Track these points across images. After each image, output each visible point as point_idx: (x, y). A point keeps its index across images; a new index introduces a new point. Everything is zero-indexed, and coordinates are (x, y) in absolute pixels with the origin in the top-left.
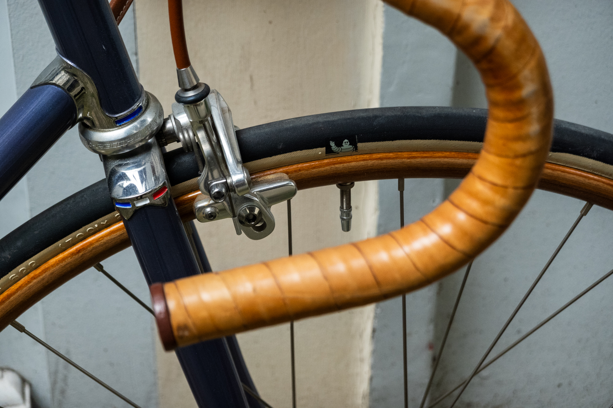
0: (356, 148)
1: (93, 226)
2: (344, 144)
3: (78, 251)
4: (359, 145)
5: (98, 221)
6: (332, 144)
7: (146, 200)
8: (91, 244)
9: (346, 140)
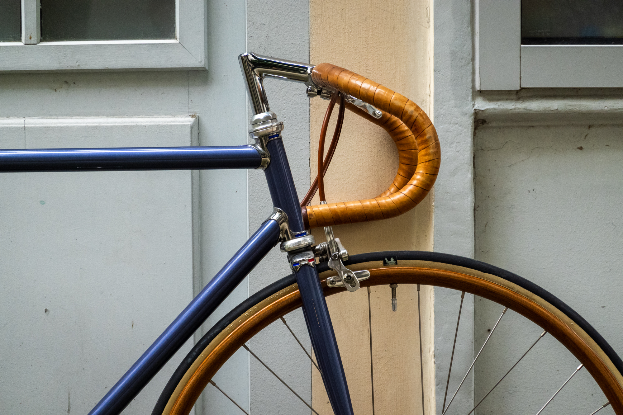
0: (396, 262)
1: (283, 291)
2: (391, 260)
3: (276, 303)
4: (398, 261)
5: (285, 289)
6: (386, 259)
7: (306, 262)
8: (282, 300)
9: (392, 258)
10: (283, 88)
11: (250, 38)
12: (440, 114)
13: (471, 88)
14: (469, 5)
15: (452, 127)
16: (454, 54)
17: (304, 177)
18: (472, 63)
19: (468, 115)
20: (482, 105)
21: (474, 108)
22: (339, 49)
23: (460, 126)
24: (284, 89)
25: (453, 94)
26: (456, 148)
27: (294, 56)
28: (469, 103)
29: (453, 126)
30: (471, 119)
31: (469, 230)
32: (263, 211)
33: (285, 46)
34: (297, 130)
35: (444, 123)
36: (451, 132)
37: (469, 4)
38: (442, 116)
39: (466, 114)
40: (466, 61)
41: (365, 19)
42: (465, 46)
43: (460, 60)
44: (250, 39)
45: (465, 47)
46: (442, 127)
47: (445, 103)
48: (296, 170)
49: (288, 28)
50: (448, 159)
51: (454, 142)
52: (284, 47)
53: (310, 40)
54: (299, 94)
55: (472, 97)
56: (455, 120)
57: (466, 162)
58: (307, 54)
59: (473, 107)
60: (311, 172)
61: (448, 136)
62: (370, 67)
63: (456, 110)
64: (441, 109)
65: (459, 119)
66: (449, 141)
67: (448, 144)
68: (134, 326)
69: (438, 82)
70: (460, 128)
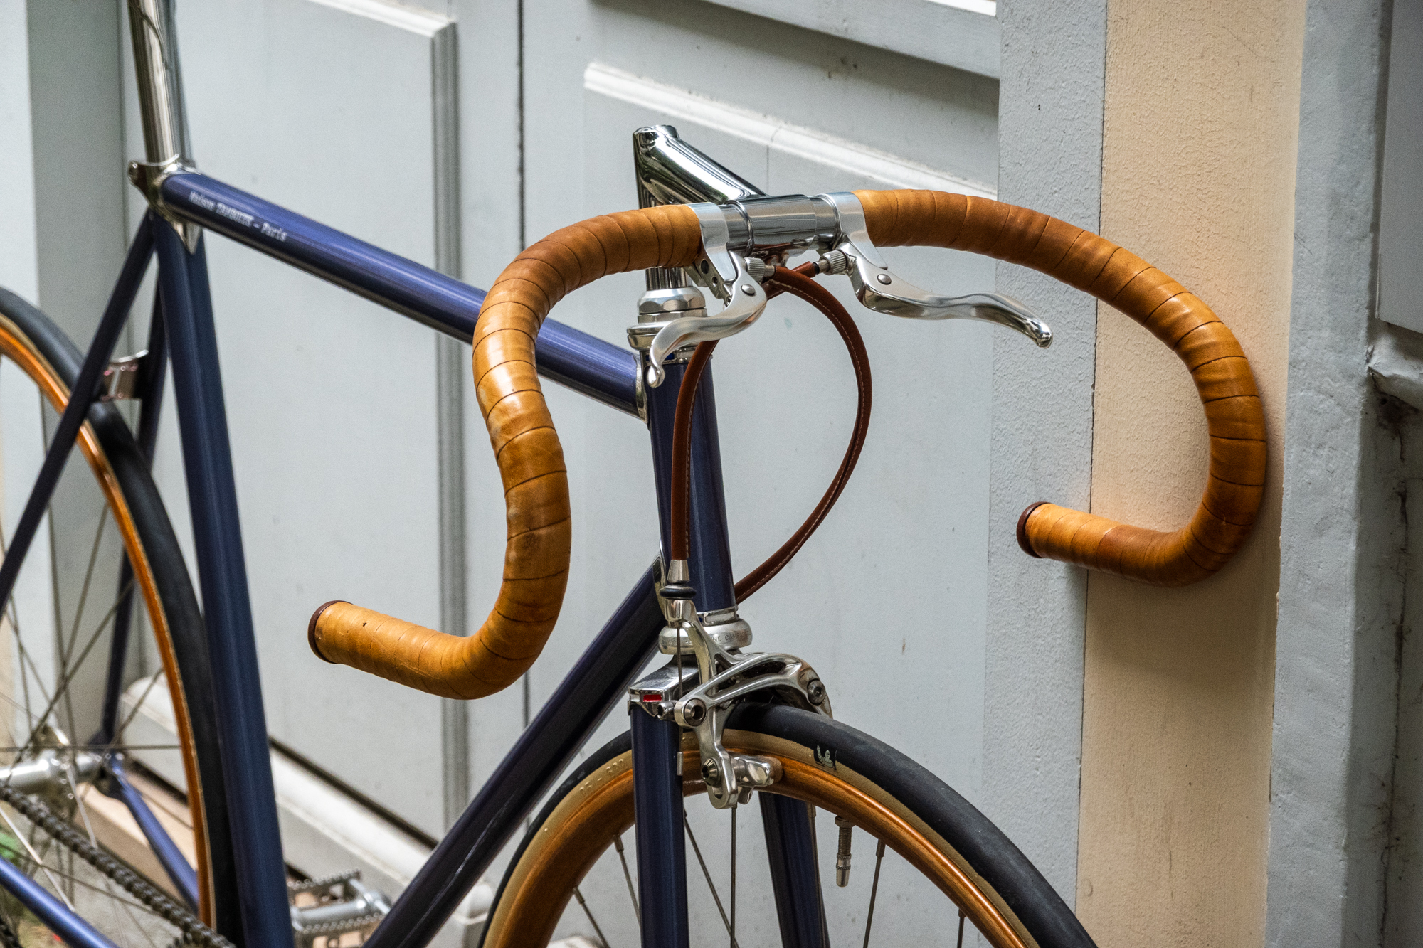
0: (835, 766)
2: (826, 755)
4: (838, 764)
6: (818, 749)
9: (828, 751)
10: (1055, 192)
11: (1005, 49)
12: (1300, 359)
13: (1367, 308)
14: (1375, 70)
15: (1322, 401)
16: (1335, 198)
17: (1081, 428)
18: (1371, 235)
19: (1354, 380)
20: (1386, 360)
21: (1370, 365)
22: (1152, 119)
23: (1338, 404)
24: (1056, 195)
25: (1329, 312)
26: (1329, 462)
27: (1077, 116)
28: (1360, 346)
29: (1324, 399)
30: (1361, 391)
31: (1345, 691)
32: (1013, 483)
33: (1063, 85)
34: (1075, 307)
35: (1306, 385)
36: (1320, 414)
37: (1375, 67)
38: (1304, 364)
39: (1352, 376)
40: (1359, 229)
41: (1201, 51)
42: (1358, 183)
43: (1348, 222)
44: (1005, 52)
45: (1360, 187)
46: (1302, 394)
47: (1311, 332)
48: (1070, 405)
49: (1070, 39)
50: (1310, 487)
51: (1325, 443)
52: (1061, 87)
53: (1107, 79)
54: (1082, 216)
55: (1367, 332)
56: (1329, 384)
57: (1346, 507)
58: (1099, 116)
59: (1368, 361)
60: (1095, 420)
61: (1313, 425)
62: (1205, 186)
63: (1332, 357)
64: (1302, 344)
65: (1336, 385)
66: (1313, 439)
67: (1313, 446)
68: (906, 648)
69: (1300, 270)
70: (1338, 409)
